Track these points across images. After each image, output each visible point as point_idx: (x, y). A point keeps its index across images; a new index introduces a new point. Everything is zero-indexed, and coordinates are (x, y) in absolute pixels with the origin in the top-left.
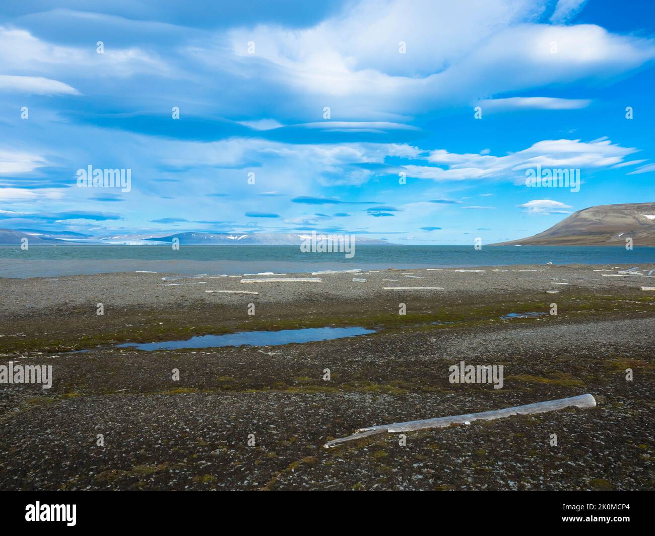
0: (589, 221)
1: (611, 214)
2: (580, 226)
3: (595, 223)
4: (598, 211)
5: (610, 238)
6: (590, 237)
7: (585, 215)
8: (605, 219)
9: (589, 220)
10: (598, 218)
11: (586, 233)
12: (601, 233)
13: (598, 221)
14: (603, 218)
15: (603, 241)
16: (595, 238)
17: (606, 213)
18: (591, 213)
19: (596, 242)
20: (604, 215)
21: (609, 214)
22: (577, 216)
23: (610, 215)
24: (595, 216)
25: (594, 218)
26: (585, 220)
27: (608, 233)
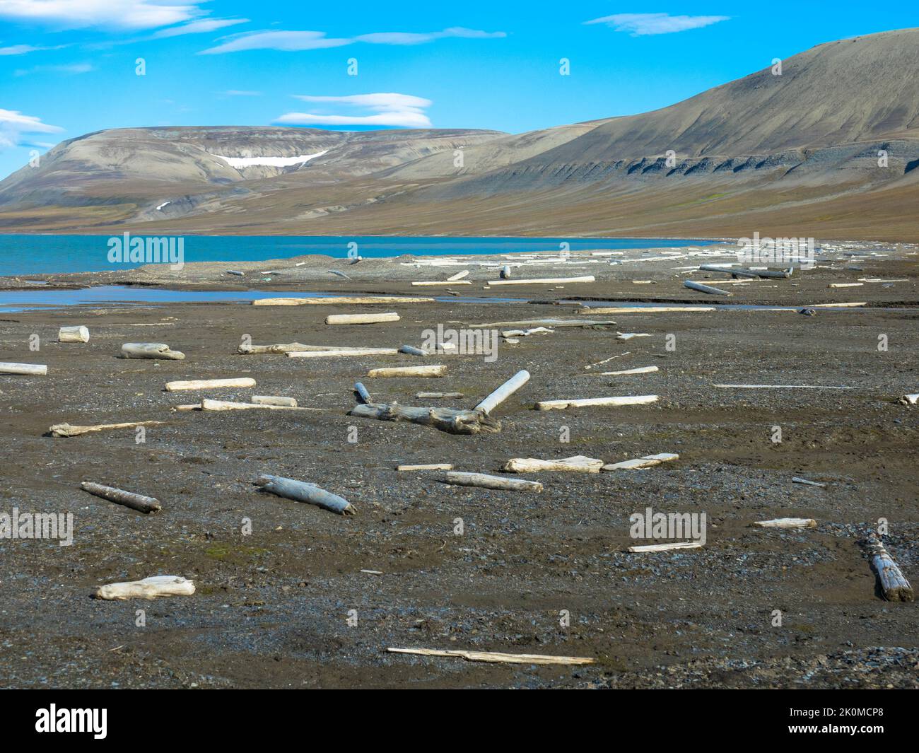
0: (89, 169)
1: (143, 152)
2: (69, 180)
3: (105, 175)
4: (112, 143)
5: (135, 214)
6: (88, 211)
7: (81, 152)
8: (128, 163)
9: (90, 164)
10: (113, 161)
11: (81, 198)
12: (116, 201)
13: (112, 168)
14: (126, 160)
15: (117, 222)
16: (100, 213)
17: (133, 148)
18: (96, 147)
19: (101, 224)
20: (127, 154)
21: (138, 152)
22: (61, 154)
23: (141, 155)
24: (106, 155)
25: (103, 162)
26: (80, 165)
27: (131, 201)
